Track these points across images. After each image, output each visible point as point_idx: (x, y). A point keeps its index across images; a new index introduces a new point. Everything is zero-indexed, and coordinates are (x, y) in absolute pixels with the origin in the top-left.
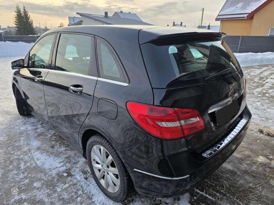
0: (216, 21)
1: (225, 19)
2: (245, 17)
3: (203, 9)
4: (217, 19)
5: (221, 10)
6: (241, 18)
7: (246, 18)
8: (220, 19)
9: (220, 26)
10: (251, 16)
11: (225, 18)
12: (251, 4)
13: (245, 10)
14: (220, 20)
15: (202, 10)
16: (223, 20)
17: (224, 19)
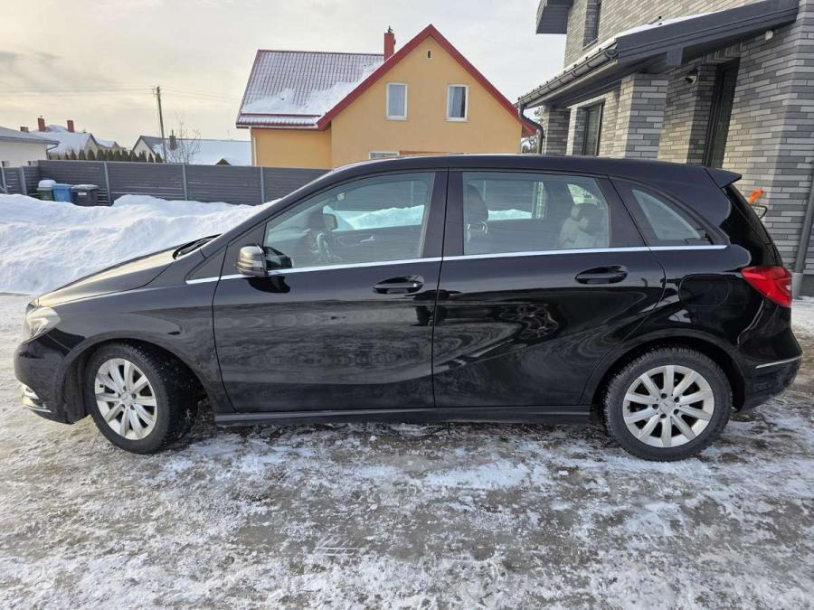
0: (238, 128)
1: (262, 126)
2: (313, 125)
3: (158, 91)
4: (240, 125)
5: (243, 101)
6: (300, 125)
7: (316, 126)
8: (249, 124)
9: (252, 141)
10: (326, 124)
11: (261, 124)
12: (312, 94)
13: (303, 108)
14: (250, 127)
15: (156, 92)
16: (256, 129)
17: (257, 124)
